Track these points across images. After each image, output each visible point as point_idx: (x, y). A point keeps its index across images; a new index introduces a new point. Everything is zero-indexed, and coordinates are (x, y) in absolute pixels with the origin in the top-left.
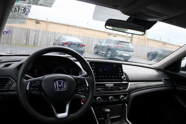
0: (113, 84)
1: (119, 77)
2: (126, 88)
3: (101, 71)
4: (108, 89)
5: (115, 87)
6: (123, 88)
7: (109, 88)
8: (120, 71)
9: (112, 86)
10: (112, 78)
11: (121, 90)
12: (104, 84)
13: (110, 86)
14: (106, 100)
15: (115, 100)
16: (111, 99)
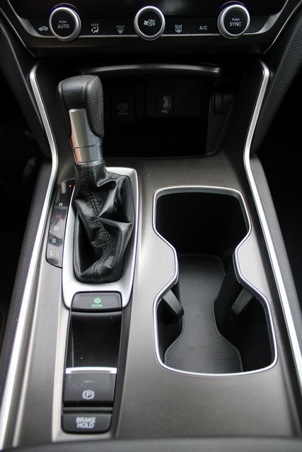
14: (121, 32)
15: (181, 33)
16: (146, 23)
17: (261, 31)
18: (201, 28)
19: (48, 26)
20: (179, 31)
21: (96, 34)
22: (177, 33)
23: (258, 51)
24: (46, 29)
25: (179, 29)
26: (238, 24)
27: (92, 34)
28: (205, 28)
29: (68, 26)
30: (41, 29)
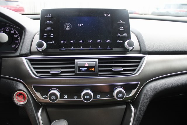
0: (97, 60)
1: (118, 41)
2: (134, 70)
3: (68, 29)
4: (80, 70)
5: (100, 67)
6: (124, 70)
7: (83, 69)
8: (122, 28)
9: (93, 64)
10: (95, 45)
11: (117, 73)
12: (73, 60)
13: (87, 65)
14: (76, 98)
15: (99, 98)
16: (86, 97)
17: (130, 96)
18: (107, 96)
19: (47, 96)
20: (98, 97)
21: (66, 99)
22: (98, 98)
23: (130, 101)
24: (46, 96)
25: (98, 96)
26: (121, 96)
27: (64, 99)
28: (109, 96)
29: (55, 98)
30: (44, 97)
